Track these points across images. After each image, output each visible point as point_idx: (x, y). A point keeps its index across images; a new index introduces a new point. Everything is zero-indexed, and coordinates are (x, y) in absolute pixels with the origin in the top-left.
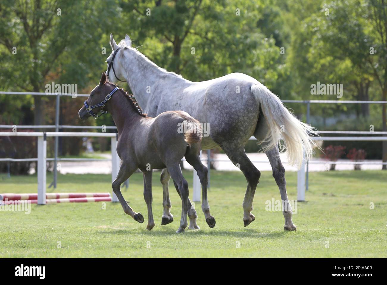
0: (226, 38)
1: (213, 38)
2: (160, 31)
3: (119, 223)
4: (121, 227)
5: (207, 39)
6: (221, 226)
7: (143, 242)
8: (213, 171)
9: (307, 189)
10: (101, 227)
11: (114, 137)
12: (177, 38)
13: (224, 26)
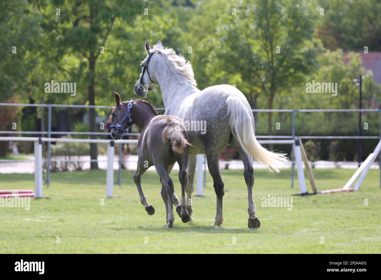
0: (135, 54)
1: (124, 55)
2: (76, 49)
3: (41, 216)
4: (42, 220)
5: (118, 55)
6: (131, 218)
7: (61, 232)
8: (124, 170)
9: (205, 185)
10: (24, 219)
11: (36, 141)
12: (92, 54)
13: (133, 45)
